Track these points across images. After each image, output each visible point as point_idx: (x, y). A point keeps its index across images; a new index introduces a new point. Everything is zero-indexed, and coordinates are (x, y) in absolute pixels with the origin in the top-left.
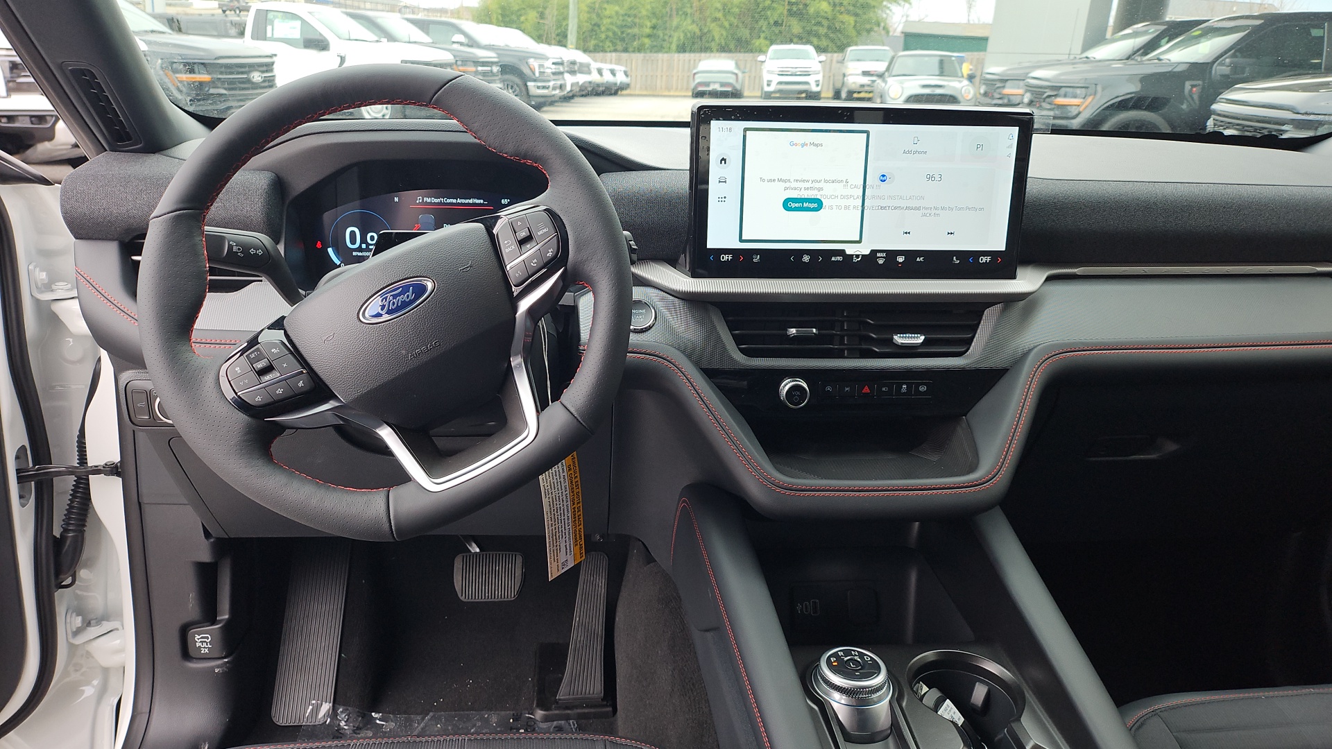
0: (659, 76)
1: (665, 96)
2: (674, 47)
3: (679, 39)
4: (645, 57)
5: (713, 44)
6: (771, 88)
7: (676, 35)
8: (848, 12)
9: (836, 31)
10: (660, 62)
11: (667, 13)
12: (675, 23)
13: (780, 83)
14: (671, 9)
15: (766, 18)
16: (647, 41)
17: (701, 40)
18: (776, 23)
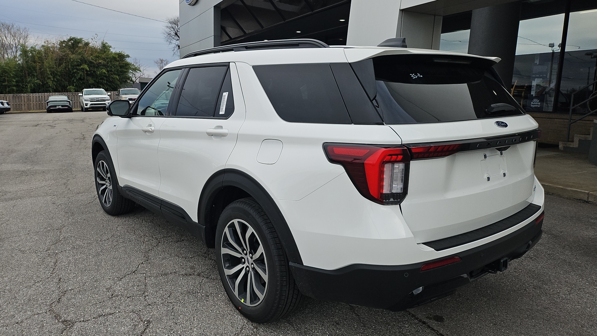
0: (23, 104)
1: (28, 113)
2: (29, 90)
3: (31, 86)
4: (13, 95)
5: (50, 89)
6: (88, 106)
7: (29, 85)
8: (115, 74)
9: (110, 82)
10: (23, 98)
11: (23, 75)
12: (29, 80)
13: (91, 104)
14: (25, 74)
15: (75, 77)
16: (15, 88)
17: (43, 87)
18: (80, 79)
